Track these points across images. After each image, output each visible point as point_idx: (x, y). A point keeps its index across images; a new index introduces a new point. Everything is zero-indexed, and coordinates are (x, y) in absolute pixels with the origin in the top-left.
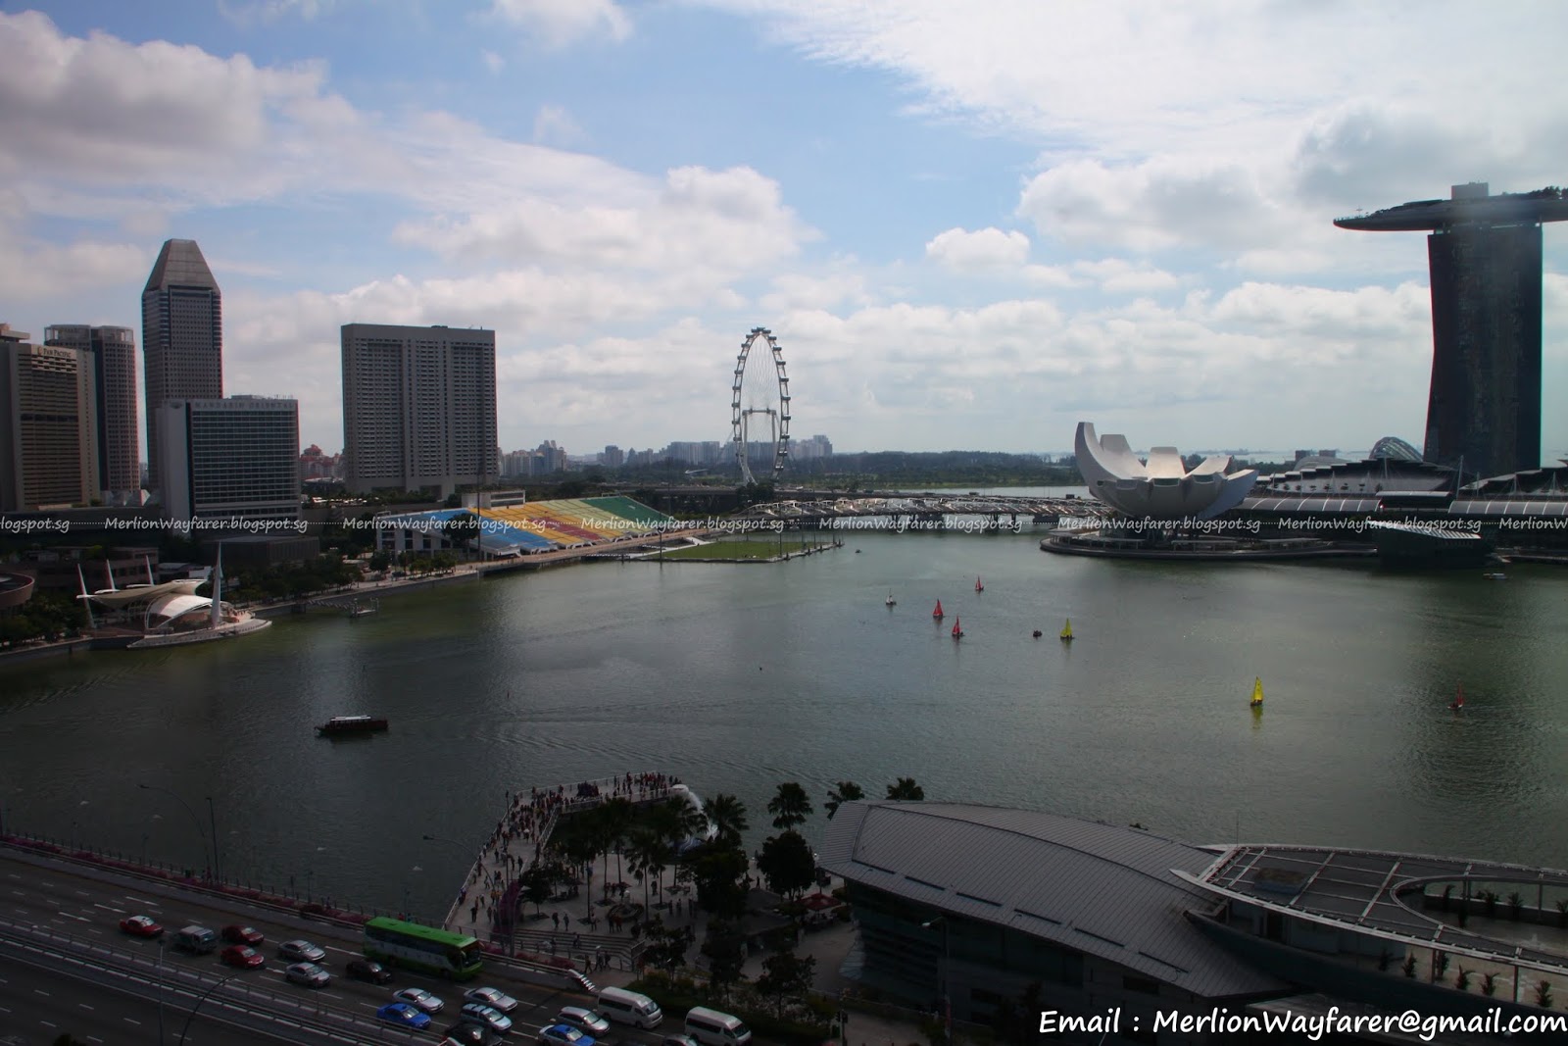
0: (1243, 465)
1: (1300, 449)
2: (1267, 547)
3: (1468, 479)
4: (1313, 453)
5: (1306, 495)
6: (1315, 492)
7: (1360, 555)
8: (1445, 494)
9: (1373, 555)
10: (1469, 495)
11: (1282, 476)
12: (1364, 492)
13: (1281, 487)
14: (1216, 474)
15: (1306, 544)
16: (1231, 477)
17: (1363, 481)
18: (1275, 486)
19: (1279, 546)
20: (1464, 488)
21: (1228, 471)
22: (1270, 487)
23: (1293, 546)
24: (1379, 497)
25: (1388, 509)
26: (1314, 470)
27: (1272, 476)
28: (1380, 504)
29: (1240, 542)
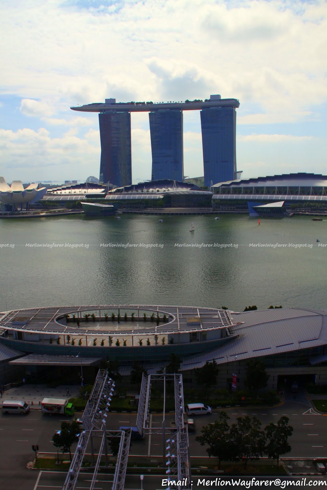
0: (43, 186)
1: (66, 180)
2: (51, 212)
3: (111, 188)
4: (70, 182)
5: (63, 195)
6: (66, 194)
7: (80, 213)
8: (104, 193)
9: (83, 213)
10: (111, 193)
11: (56, 189)
12: (81, 193)
13: (55, 193)
14: (34, 189)
15: (63, 211)
16: (39, 190)
17: (80, 190)
18: (53, 193)
19: (55, 212)
20: (110, 191)
21: (38, 188)
22: (52, 193)
23: (59, 211)
24: (85, 195)
25: (88, 199)
26: (65, 187)
27: (52, 189)
28: (85, 197)
29: (42, 211)
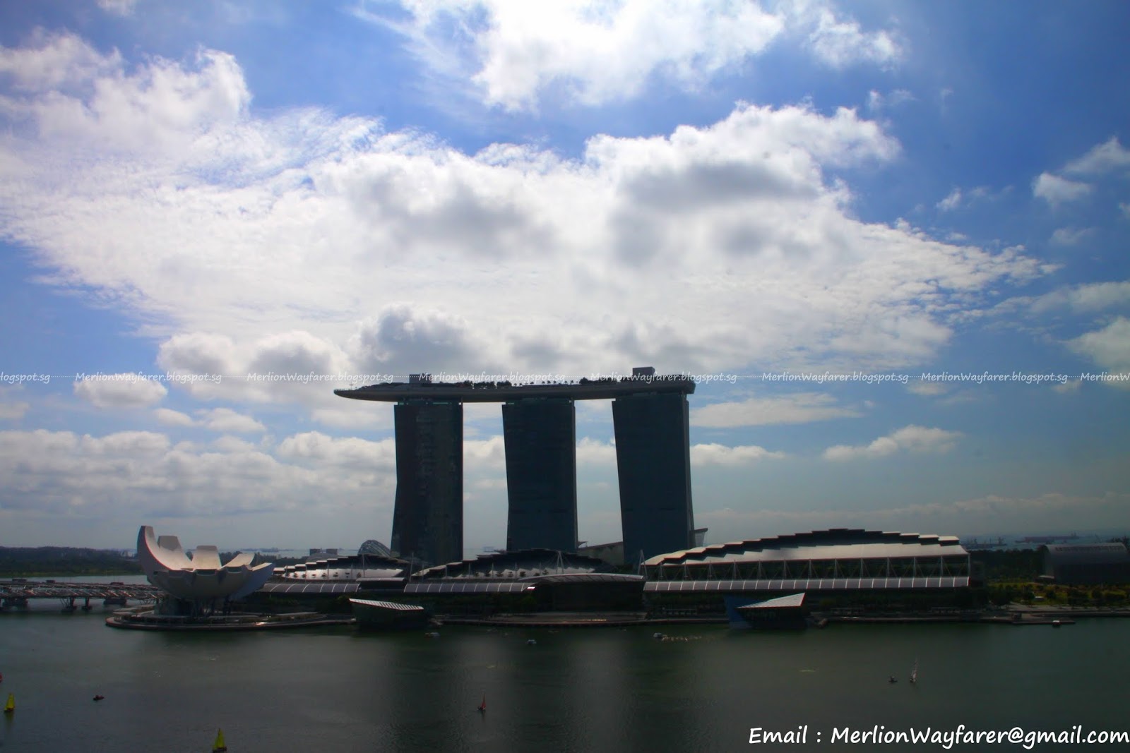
0: (263, 560)
1: (313, 548)
2: (279, 620)
3: (418, 568)
4: (322, 551)
5: (309, 581)
6: (316, 579)
7: (346, 624)
8: (401, 579)
9: (353, 623)
10: (417, 579)
11: (293, 567)
12: (349, 578)
13: (292, 575)
14: (244, 566)
15: (308, 617)
16: (255, 569)
17: (349, 570)
18: (288, 575)
19: (288, 619)
20: (414, 575)
21: (253, 564)
22: (284, 575)
23: (299, 618)
24: (358, 582)
25: (364, 591)
26: (315, 563)
27: (285, 567)
28: (359, 587)
29: (261, 616)
